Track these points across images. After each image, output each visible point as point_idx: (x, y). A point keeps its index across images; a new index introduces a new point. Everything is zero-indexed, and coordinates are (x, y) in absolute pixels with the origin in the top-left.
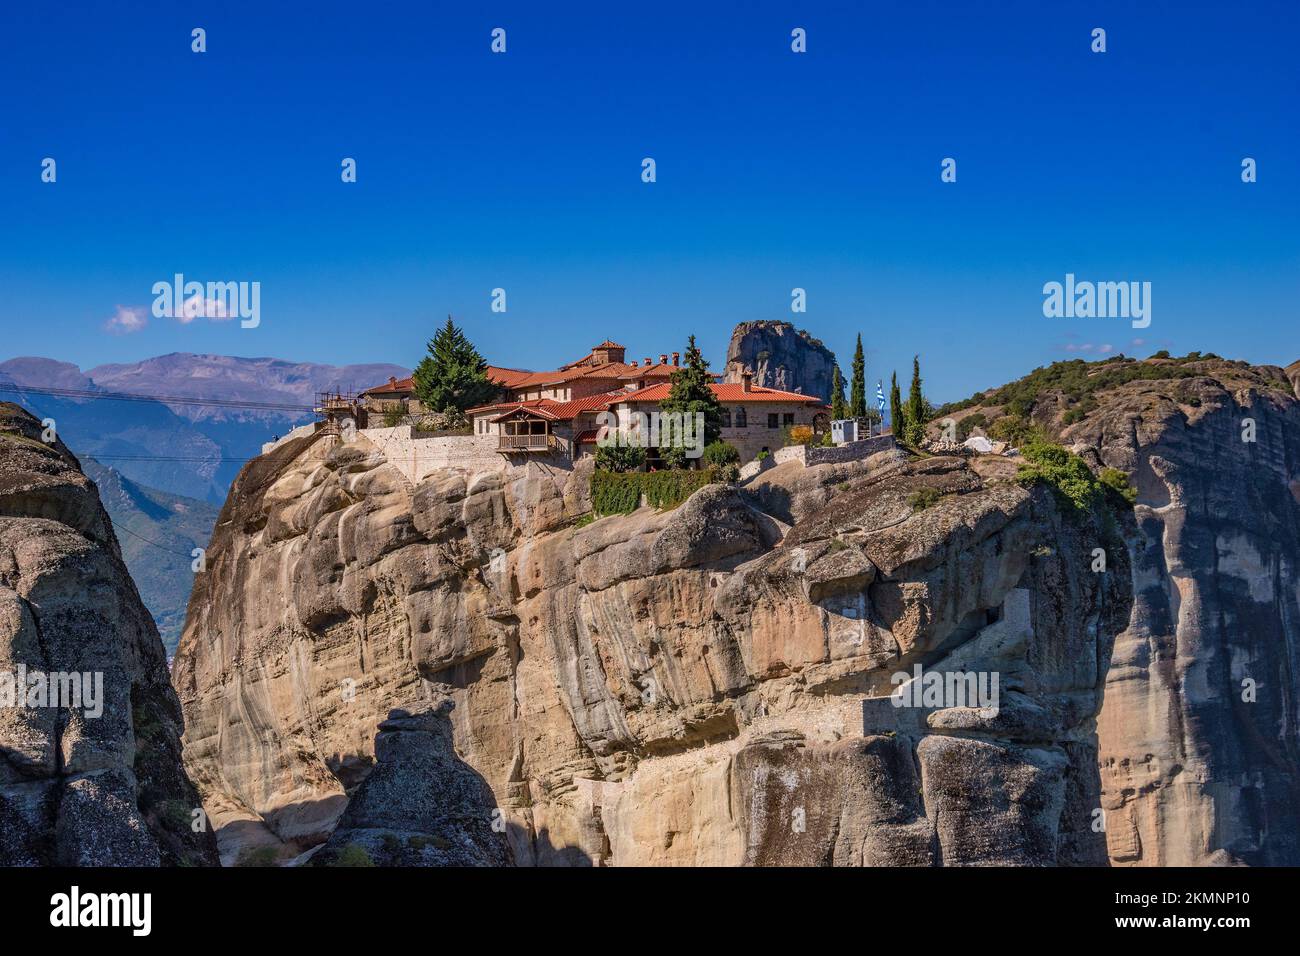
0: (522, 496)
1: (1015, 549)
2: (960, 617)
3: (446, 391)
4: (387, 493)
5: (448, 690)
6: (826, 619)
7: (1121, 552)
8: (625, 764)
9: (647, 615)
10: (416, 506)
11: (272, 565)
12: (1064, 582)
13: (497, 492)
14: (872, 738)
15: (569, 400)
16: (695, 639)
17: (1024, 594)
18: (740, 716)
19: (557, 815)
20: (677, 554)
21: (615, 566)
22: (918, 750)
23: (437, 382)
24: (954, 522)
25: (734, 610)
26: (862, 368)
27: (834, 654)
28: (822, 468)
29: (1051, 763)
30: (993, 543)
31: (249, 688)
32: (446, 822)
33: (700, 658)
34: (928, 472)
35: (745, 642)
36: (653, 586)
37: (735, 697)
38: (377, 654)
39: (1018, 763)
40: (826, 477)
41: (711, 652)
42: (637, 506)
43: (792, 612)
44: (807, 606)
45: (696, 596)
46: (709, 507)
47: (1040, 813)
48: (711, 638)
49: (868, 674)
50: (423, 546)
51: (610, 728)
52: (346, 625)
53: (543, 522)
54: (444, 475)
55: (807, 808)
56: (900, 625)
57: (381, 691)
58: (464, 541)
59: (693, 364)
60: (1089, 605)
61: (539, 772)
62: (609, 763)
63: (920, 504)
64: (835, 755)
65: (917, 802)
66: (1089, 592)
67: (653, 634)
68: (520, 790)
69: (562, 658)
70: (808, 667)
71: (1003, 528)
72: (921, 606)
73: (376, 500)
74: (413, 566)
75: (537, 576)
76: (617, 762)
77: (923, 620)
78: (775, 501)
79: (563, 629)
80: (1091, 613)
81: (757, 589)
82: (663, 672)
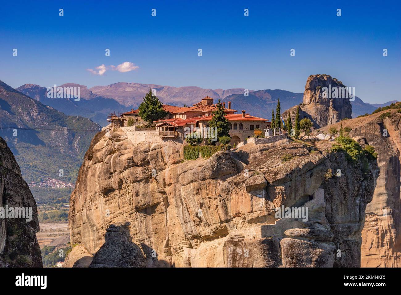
0: (167, 152)
1: (318, 175)
2: (297, 199)
3: (148, 114)
4: (126, 149)
5: (145, 216)
6: (252, 198)
7: (370, 175)
8: (198, 243)
9: (199, 194)
10: (134, 154)
11: (94, 172)
12: (347, 185)
13: (160, 150)
14: (264, 238)
15: (186, 119)
16: (214, 203)
17: (322, 191)
18: (228, 228)
19: (178, 259)
20: (208, 174)
21: (189, 178)
22: (280, 243)
23: (145, 112)
24: (295, 166)
25: (225, 193)
26: (279, 110)
27: (254, 210)
28: (261, 145)
29: (328, 248)
30: (310, 173)
31: (88, 212)
32: (125, 263)
33: (215, 209)
34: (291, 149)
35: (229, 205)
36: (200, 185)
37: (227, 223)
38: (123, 203)
39: (316, 248)
40: (261, 148)
41: (219, 207)
42: (198, 157)
43: (242, 195)
44: (246, 193)
45: (214, 188)
46: (219, 159)
47: (323, 265)
48: (219, 203)
49: (265, 217)
50: (137, 167)
51: (192, 231)
52: (114, 193)
53: (173, 161)
54: (143, 143)
55: (243, 261)
56: (276, 201)
57: (125, 215)
58: (149, 166)
59: (220, 109)
60: (356, 193)
61: (174, 244)
62: (193, 242)
63: (285, 160)
64: (252, 244)
65: (280, 260)
66: (357, 189)
67: (201, 201)
68: (168, 250)
69: (178, 207)
70: (246, 214)
71: (313, 168)
72: (282, 194)
73: (123, 151)
74: (133, 174)
75: (171, 179)
76: (195, 242)
77: (283, 199)
78: (243, 156)
79: (178, 197)
80: (358, 196)
81: (232, 187)
82: (205, 213)
